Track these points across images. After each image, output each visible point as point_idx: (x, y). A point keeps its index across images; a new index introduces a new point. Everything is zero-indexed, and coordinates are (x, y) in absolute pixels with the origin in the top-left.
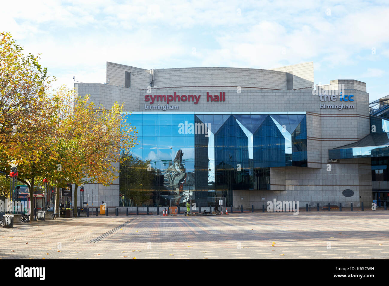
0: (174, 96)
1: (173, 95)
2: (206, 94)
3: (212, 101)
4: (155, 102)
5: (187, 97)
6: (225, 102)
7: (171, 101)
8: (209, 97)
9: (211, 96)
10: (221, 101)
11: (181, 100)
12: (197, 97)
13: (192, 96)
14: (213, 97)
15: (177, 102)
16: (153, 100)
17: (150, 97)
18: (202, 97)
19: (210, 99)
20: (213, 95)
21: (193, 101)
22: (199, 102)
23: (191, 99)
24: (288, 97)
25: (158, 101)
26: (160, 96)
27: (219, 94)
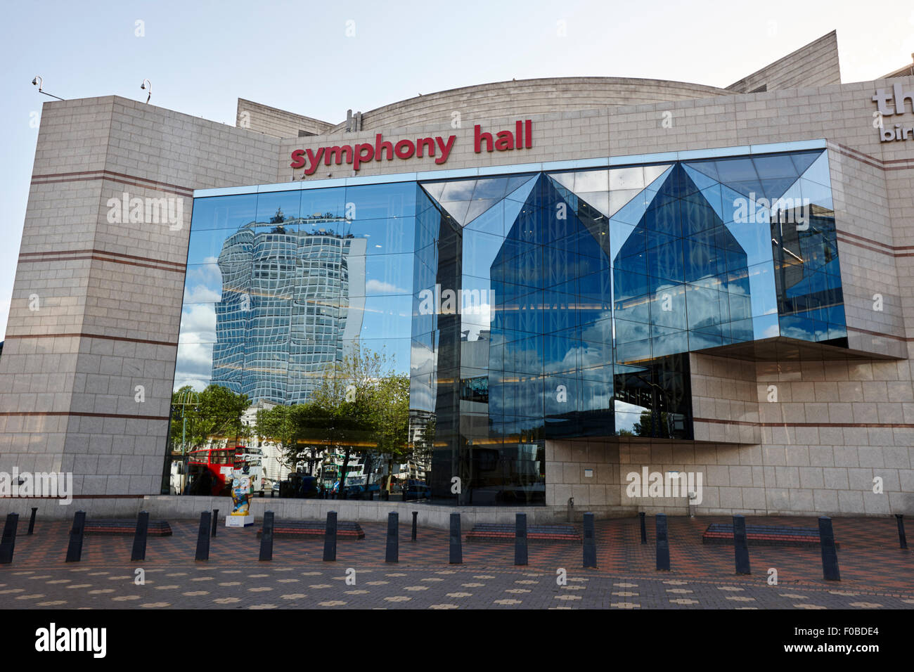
0: (375, 148)
1: (373, 143)
2: (472, 133)
3: (490, 150)
4: (322, 167)
5: (415, 144)
6: (532, 151)
7: (368, 159)
8: (480, 138)
9: (488, 137)
10: (520, 148)
11: (395, 156)
12: (446, 142)
13: (429, 141)
14: (495, 139)
15: (385, 162)
16: (315, 162)
17: (306, 157)
18: (458, 142)
19: (484, 145)
20: (494, 132)
21: (432, 155)
22: (452, 158)
23: (426, 149)
24: (752, 116)
25: (328, 164)
26: (334, 150)
27: (513, 130)
